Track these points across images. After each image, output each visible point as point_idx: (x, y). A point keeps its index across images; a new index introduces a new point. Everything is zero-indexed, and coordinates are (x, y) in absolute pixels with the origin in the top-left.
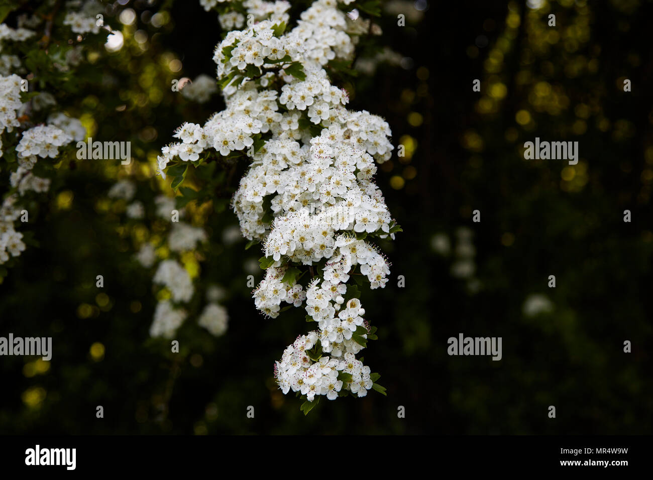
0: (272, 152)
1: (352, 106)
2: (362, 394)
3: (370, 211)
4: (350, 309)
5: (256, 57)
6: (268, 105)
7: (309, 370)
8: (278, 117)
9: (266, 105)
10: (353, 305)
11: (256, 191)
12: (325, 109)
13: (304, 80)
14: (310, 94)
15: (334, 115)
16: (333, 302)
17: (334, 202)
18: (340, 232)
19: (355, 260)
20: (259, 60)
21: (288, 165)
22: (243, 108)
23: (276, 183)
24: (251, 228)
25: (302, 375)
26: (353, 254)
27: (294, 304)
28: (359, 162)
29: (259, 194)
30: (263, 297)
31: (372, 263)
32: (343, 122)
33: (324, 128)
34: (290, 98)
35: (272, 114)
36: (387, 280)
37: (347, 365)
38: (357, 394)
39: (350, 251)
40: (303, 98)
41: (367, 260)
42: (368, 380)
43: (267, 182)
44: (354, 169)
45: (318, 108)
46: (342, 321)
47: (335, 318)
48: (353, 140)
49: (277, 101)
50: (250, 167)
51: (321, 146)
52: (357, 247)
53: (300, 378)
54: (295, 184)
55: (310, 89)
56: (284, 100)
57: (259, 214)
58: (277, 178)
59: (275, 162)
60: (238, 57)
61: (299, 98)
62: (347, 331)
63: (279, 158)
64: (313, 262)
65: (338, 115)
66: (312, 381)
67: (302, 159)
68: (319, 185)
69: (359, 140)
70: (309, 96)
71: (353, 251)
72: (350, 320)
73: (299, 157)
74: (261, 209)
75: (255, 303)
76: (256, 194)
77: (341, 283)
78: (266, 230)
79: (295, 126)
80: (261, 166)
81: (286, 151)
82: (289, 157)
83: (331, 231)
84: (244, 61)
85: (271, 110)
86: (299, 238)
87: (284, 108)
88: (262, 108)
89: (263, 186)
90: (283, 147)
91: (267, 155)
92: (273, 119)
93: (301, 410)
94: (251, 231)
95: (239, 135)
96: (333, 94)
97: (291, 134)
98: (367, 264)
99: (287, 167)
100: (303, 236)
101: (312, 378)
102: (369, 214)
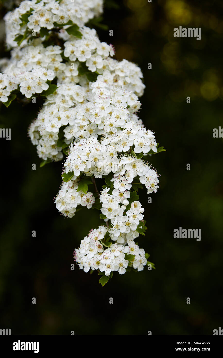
0: (62, 94)
1: (117, 58)
2: (140, 269)
3: (144, 137)
4: (134, 209)
5: (48, 22)
6: (55, 57)
7: (104, 254)
8: (62, 67)
9: (53, 57)
10: (135, 206)
11: (53, 123)
12: (99, 60)
13: (81, 38)
14: (88, 49)
15: (105, 65)
16: (121, 204)
17: (116, 131)
18: (123, 153)
19: (135, 173)
20: (50, 25)
21: (74, 103)
22: (36, 60)
23: (68, 117)
24: (46, 151)
25: (99, 258)
26: (134, 169)
27: (87, 206)
28: (129, 100)
29: (56, 126)
30: (63, 203)
31: (147, 175)
32: (112, 69)
33: (99, 75)
34: (73, 52)
35: (58, 64)
36: (158, 187)
37: (130, 249)
38: (137, 269)
39: (132, 167)
40: (83, 52)
41: (144, 173)
42: (144, 259)
43: (61, 116)
44: (126, 106)
45: (94, 59)
46: (129, 217)
47: (123, 216)
48: (120, 83)
49: (62, 55)
50: (45, 106)
51: (101, 90)
52: (137, 164)
53: (98, 260)
54: (81, 117)
55: (87, 45)
56: (67, 54)
57: (55, 141)
58: (67, 113)
59: (64, 101)
60: (34, 22)
61: (80, 53)
62: (133, 224)
63: (67, 98)
64: (103, 176)
65: (108, 64)
66: (108, 262)
67: (84, 98)
68: (104, 119)
69: (125, 83)
70: (87, 51)
71: (134, 167)
72: (134, 217)
73: (82, 97)
74: (57, 137)
75: (57, 207)
76: (53, 126)
77: (127, 190)
78: (58, 152)
79: (76, 73)
80: (55, 104)
81: (72, 93)
82: (75, 97)
83: (116, 153)
84: (38, 25)
85: (57, 61)
86: (93, 159)
87: (67, 60)
88: (51, 60)
89: (58, 120)
90: (69, 89)
91: (59, 96)
92: (59, 68)
93: (100, 283)
94: (47, 153)
95: (38, 81)
96: (103, 48)
97: (72, 79)
98: (144, 176)
99: (73, 105)
100: (96, 157)
101: (108, 260)
102: (144, 139)
